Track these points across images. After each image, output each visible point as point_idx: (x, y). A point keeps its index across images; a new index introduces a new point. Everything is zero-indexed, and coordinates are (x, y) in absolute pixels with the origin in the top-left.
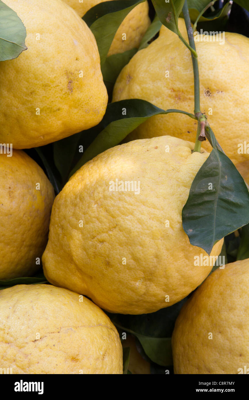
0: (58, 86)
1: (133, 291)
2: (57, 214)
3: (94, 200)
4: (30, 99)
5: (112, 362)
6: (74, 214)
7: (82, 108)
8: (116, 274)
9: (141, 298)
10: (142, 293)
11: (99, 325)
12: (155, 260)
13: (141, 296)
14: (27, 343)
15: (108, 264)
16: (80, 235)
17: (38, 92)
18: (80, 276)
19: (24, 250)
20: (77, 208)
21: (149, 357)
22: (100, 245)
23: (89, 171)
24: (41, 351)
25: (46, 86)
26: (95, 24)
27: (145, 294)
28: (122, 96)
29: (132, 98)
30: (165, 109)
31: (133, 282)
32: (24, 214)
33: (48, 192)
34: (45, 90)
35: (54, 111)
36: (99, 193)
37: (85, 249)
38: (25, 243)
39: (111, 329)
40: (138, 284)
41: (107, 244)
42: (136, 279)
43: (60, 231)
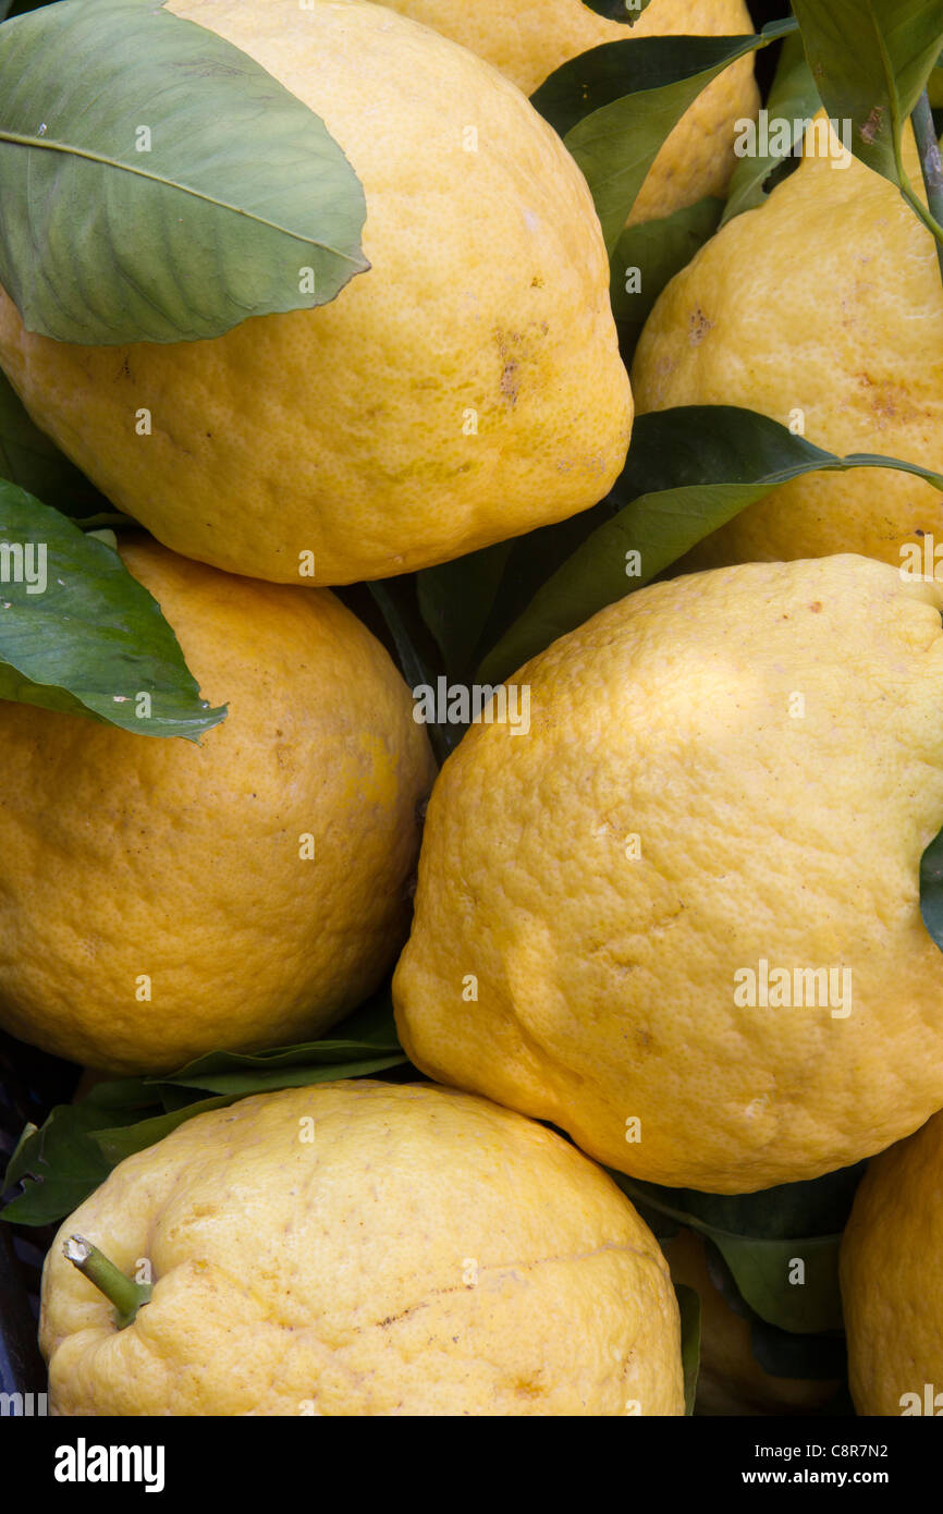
0: (467, 385)
1: (732, 1134)
2: (453, 840)
3: (597, 807)
4: (365, 433)
5: (654, 1381)
6: (521, 854)
7: (547, 455)
8: (674, 1077)
9: (758, 1156)
10: (764, 1141)
11: (606, 1245)
12: (818, 1033)
13: (759, 1149)
14: (358, 1330)
15: (646, 1042)
16: (545, 933)
17: (395, 408)
18: (536, 1066)
19: (326, 946)
20: (534, 831)
21: (754, 1307)
22: (618, 977)
23: (572, 689)
24: (407, 1361)
25: (424, 387)
26: (584, 127)
27: (772, 1144)
28: (679, 392)
29: (714, 401)
30: (842, 451)
31: (732, 1106)
33: (407, 736)
34: (419, 401)
35: (449, 475)
36: (613, 781)
37: (563, 985)
38: (328, 923)
39: (646, 1254)
40: (751, 1111)
41: (645, 974)
42: (745, 1097)
43: (465, 904)
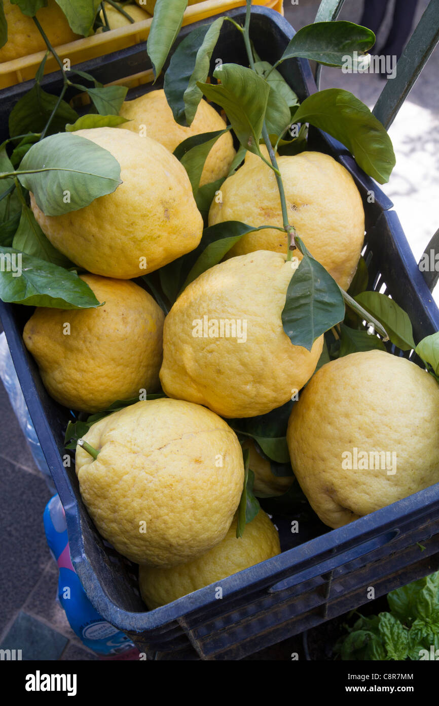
0: (155, 215)
1: (245, 394)
2: (168, 332)
3: (200, 315)
4: (131, 230)
5: (233, 461)
6: (183, 330)
7: (180, 233)
8: (227, 380)
9: (253, 401)
10: (253, 395)
11: (217, 429)
12: (262, 363)
13: (252, 398)
14: (153, 451)
15: (219, 372)
16: (191, 349)
17: (138, 222)
18: (195, 387)
19: (142, 370)
20: (186, 324)
22: (209, 355)
23: (193, 290)
24: (166, 457)
25: (144, 216)
26: (184, 157)
27: (256, 396)
28: (216, 219)
29: (226, 221)
30: (257, 227)
31: (243, 386)
32: (139, 337)
33: (158, 315)
34: (144, 220)
35: (155, 239)
36: (204, 308)
37: (196, 361)
38: (142, 364)
39: (229, 432)
40: (248, 387)
41: (216, 354)
42: (246, 383)
43: (172, 348)
